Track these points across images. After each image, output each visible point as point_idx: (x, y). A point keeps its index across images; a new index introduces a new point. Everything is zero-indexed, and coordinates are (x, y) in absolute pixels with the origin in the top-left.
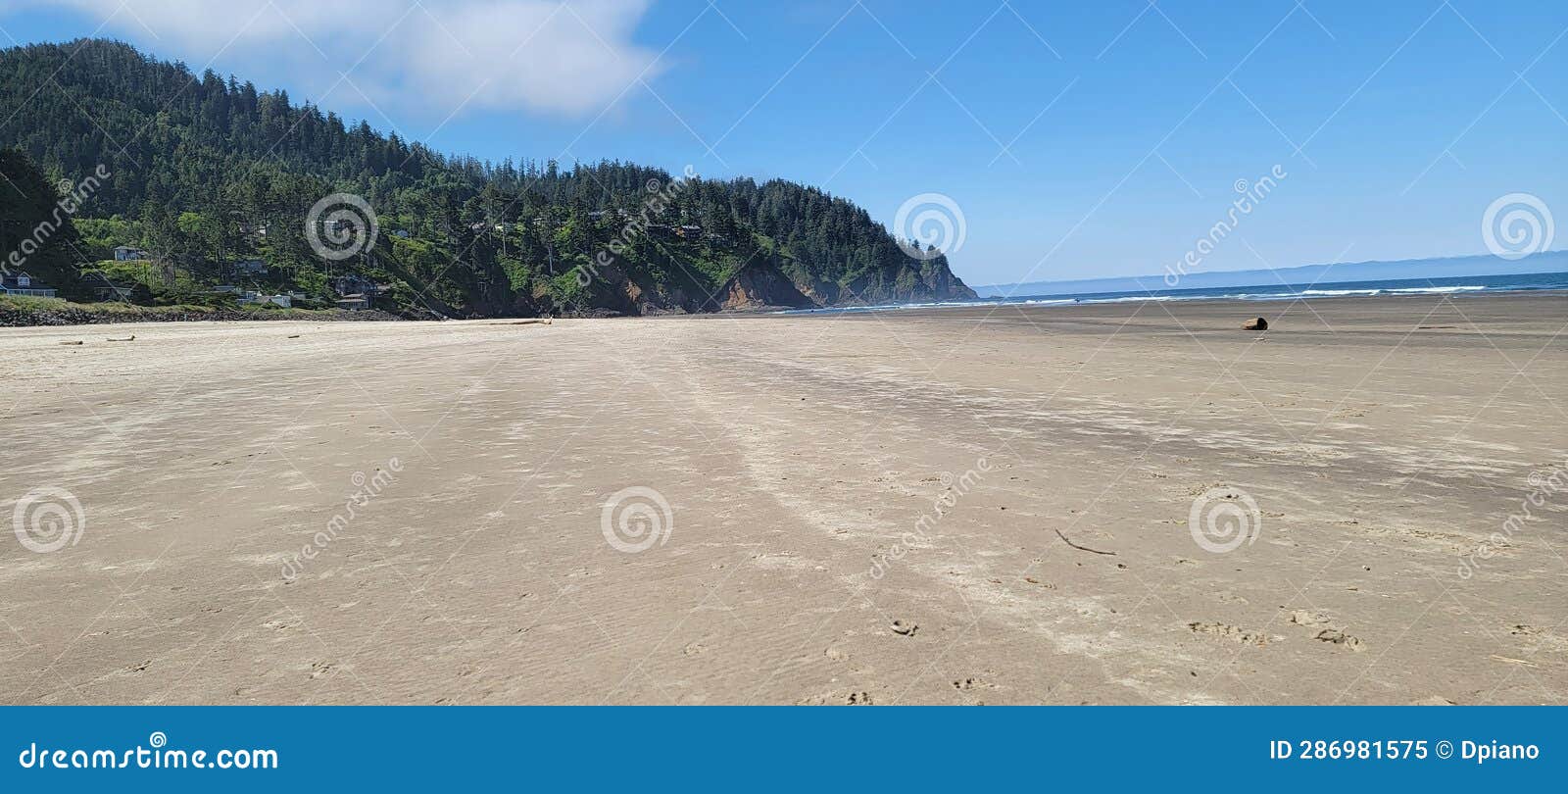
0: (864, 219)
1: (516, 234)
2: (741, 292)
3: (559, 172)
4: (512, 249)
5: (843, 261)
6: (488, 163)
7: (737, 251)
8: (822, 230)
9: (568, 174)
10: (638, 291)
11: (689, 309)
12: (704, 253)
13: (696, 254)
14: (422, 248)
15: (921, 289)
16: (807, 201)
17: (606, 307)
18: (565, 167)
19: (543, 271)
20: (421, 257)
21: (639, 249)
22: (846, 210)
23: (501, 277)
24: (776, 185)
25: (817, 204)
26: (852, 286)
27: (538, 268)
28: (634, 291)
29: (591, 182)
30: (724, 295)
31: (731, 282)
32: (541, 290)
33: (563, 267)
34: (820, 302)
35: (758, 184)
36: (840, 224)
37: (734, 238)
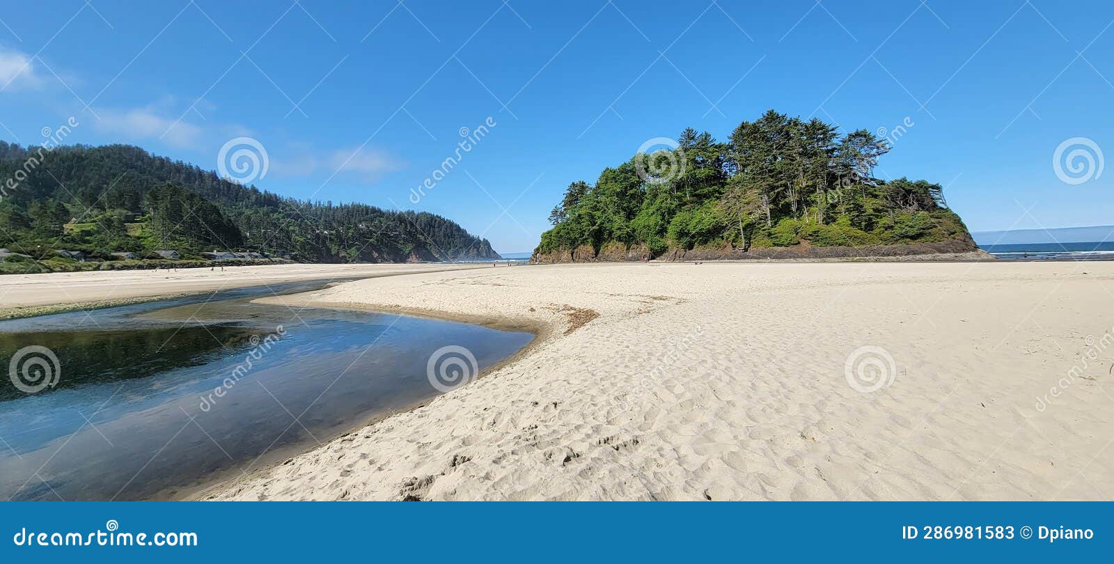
0: (458, 228)
1: (332, 234)
2: (414, 256)
3: (332, 206)
4: (331, 240)
5: (449, 244)
6: (300, 200)
7: (412, 242)
8: (442, 233)
9: (337, 207)
10: (377, 255)
11: (396, 262)
12: (400, 242)
13: (398, 243)
14: (302, 240)
15: (479, 255)
16: (436, 221)
17: (366, 260)
18: (336, 204)
19: (343, 248)
20: (302, 243)
21: (378, 241)
22: (451, 224)
23: (329, 250)
24: (424, 214)
25: (440, 222)
26: (453, 254)
27: (342, 247)
28: (375, 255)
29: (348, 212)
30: (408, 256)
31: (410, 252)
32: (343, 254)
33: (350, 246)
34: (441, 259)
35: (416, 213)
36: (449, 230)
37: (412, 236)
